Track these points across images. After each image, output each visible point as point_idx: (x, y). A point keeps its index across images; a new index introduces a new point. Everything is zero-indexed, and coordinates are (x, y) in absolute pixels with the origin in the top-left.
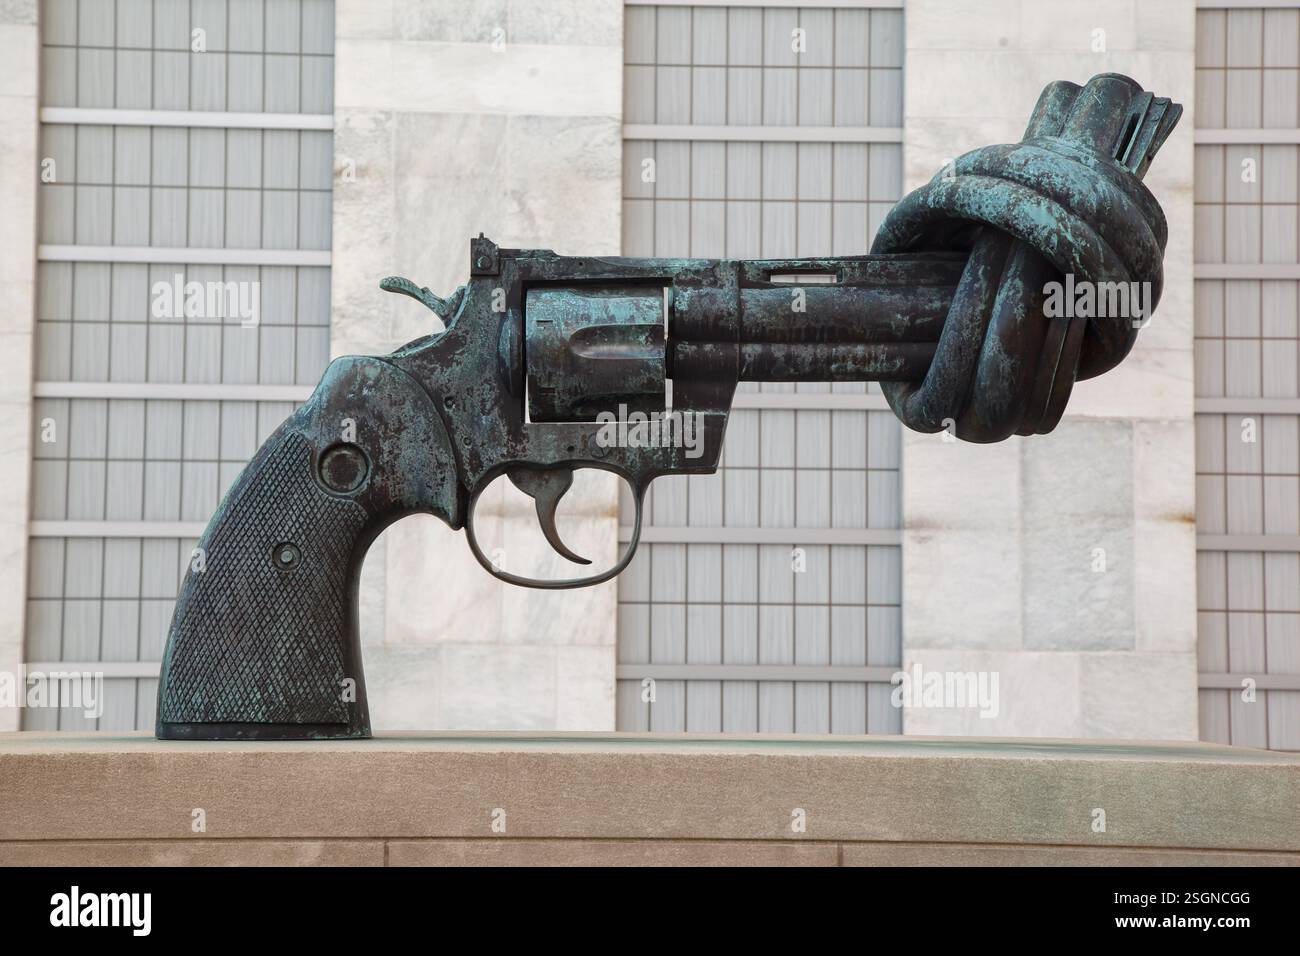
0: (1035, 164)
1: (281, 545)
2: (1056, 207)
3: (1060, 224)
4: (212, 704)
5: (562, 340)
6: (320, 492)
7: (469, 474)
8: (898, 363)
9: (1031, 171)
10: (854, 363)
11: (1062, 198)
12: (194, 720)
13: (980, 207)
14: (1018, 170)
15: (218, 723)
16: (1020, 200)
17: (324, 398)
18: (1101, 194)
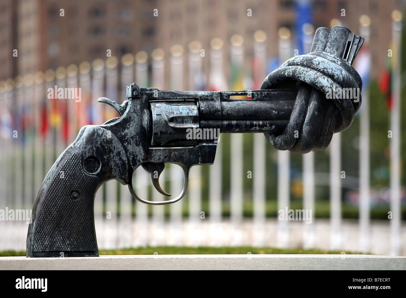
0: (322, 64)
1: (73, 191)
2: (329, 79)
3: (331, 86)
4: (52, 245)
5: (165, 121)
6: (85, 173)
7: (132, 166)
8: (273, 127)
9: (321, 67)
10: (259, 127)
11: (331, 76)
12: (46, 251)
13: (304, 78)
14: (316, 66)
15: (54, 252)
16: (318, 77)
17: (84, 141)
18: (344, 75)
